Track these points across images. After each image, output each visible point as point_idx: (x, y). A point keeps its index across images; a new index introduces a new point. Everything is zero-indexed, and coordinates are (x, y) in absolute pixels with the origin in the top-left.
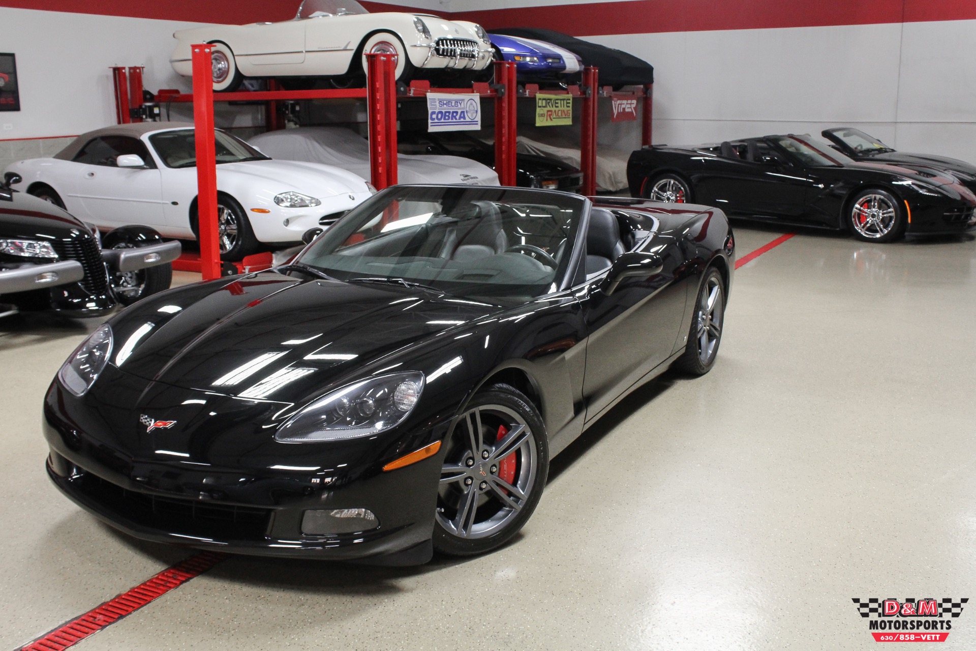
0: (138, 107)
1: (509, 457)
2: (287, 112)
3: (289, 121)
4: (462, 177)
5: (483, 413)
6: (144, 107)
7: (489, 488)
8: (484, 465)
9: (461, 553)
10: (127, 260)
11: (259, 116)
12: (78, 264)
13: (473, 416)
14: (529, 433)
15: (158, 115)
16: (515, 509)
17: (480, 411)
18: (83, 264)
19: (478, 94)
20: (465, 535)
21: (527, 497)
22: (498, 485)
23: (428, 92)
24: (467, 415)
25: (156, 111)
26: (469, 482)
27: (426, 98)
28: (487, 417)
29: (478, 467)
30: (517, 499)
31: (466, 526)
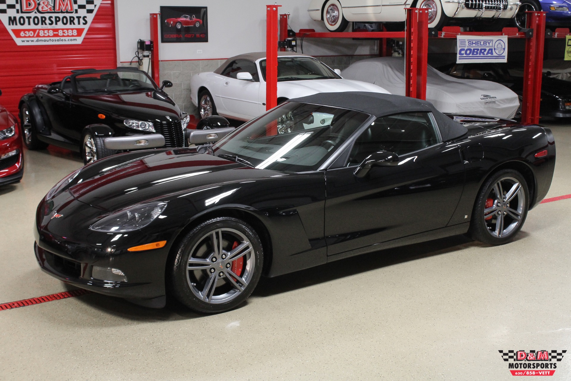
0: (283, 41)
1: (238, 259)
2: (394, 45)
3: (395, 51)
4: (482, 97)
5: (223, 233)
6: (286, 40)
7: (224, 276)
8: (222, 262)
9: (204, 311)
10: (194, 136)
11: (376, 48)
12: (163, 137)
13: (217, 233)
14: (251, 247)
15: (295, 46)
16: (239, 290)
17: (222, 231)
18: (165, 137)
19: (507, 36)
20: (208, 301)
21: (247, 284)
22: (230, 275)
23: (459, 35)
24: (214, 232)
25: (294, 43)
26: (213, 270)
27: (456, 39)
28: (226, 236)
29: (219, 263)
30: (242, 284)
31: (208, 296)
